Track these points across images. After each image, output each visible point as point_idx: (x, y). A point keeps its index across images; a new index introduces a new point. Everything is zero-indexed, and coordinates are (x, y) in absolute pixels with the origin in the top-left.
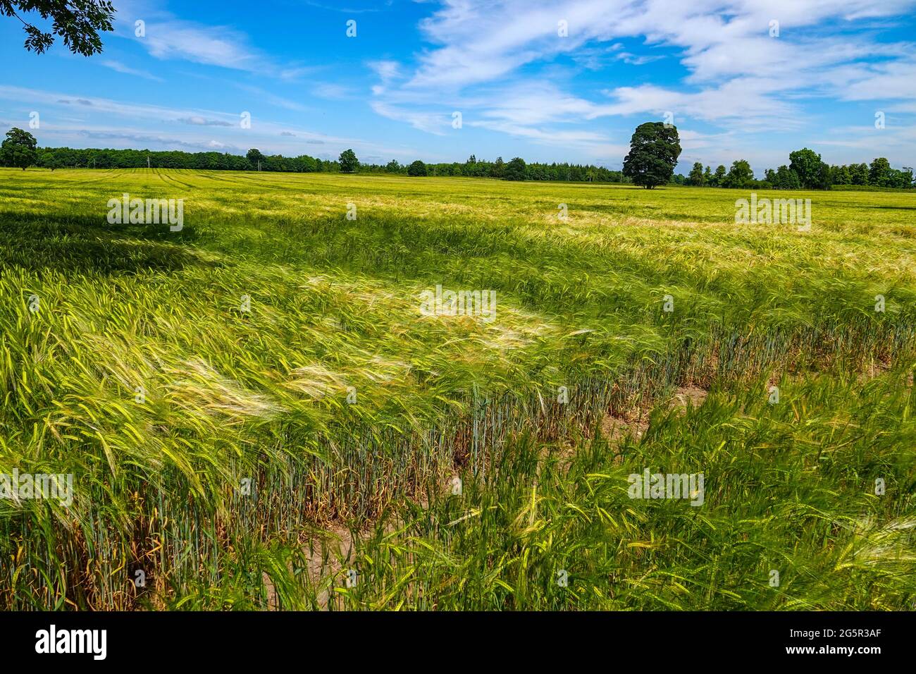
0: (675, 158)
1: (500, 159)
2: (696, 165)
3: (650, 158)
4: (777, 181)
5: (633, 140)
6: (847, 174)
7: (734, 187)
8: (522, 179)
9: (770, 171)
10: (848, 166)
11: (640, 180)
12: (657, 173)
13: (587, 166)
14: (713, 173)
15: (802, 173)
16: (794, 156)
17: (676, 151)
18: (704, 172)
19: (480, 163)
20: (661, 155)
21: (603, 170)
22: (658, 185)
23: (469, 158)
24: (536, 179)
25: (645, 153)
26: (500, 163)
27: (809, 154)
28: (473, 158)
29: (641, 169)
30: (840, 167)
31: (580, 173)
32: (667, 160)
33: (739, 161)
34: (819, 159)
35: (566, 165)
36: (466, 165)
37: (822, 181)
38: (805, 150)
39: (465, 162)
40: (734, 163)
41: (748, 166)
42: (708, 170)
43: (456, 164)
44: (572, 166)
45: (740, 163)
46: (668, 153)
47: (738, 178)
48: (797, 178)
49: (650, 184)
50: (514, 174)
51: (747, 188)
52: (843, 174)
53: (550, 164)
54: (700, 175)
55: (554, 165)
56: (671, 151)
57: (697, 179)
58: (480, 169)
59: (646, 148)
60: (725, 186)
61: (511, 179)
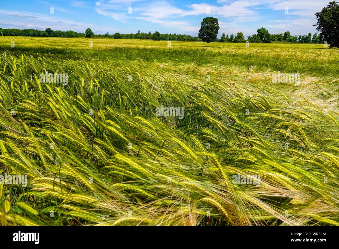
0: (217, 31)
1: (150, 32)
2: (223, 34)
3: (208, 31)
4: (253, 40)
5: (202, 24)
6: (276, 37)
7: (238, 42)
8: (159, 40)
9: (249, 36)
10: (276, 34)
11: (205, 40)
12: (211, 37)
13: (183, 35)
14: (229, 37)
15: (261, 37)
16: (259, 31)
17: (218, 28)
18: (226, 37)
19: (142, 34)
20: (212, 30)
21: (189, 36)
22: (211, 41)
23: (137, 32)
24: (164, 40)
25: (206, 29)
26: (150, 34)
27: (264, 30)
28: (139, 32)
29: (205, 35)
30: (273, 35)
31: (180, 37)
32: (215, 32)
33: (239, 32)
34: (267, 32)
35: (175, 34)
36: (136, 34)
37: (268, 40)
38: (262, 28)
39: (136, 33)
40: (238, 33)
41: (243, 34)
42: (227, 36)
43: (132, 34)
44: (177, 35)
45: (240, 33)
46: (215, 29)
47: (239, 39)
48: (260, 39)
49: (208, 41)
50: (156, 38)
51: (242, 43)
52: (274, 37)
53: (169, 34)
54: (225, 38)
55: (171, 34)
56: (216, 28)
57: (223, 40)
58: (142, 36)
59: (207, 27)
60: (235, 42)
61: (155, 40)
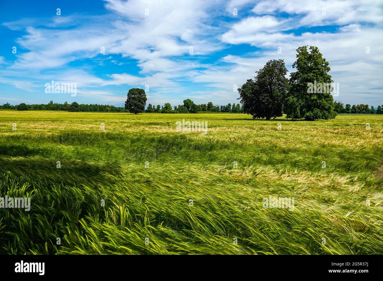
0: (145, 102)
1: (66, 102)
2: (149, 104)
3: (135, 102)
4: (180, 110)
5: (128, 95)
6: (200, 107)
7: (166, 113)
8: (78, 111)
9: (176, 107)
10: (200, 105)
11: (132, 111)
12: (138, 108)
13: (106, 105)
14: (156, 108)
15: (188, 107)
16: (185, 101)
17: (145, 100)
18: (153, 107)
19: (55, 104)
20: (139, 101)
21: (113, 107)
22: (139, 113)
23: (49, 102)
24: (83, 111)
25: (133, 100)
26: (66, 104)
27: (189, 101)
28: (51, 102)
29: (132, 107)
30: (198, 105)
31: (103, 108)
32: (142, 103)
33: (167, 103)
34: (193, 103)
35: (97, 105)
36: (48, 105)
37: (195, 110)
38: (188, 99)
39: (47, 104)
40: (165, 104)
41: (170, 105)
42: (154, 106)
43: (42, 105)
44: (99, 105)
45: (167, 104)
46: (142, 100)
47: (167, 109)
48: (187, 109)
49: (136, 112)
50: (74, 109)
51: (170, 113)
52: (199, 107)
53: (89, 104)
54: (151, 108)
55: (91, 105)
56: (143, 99)
57: (150, 110)
58: (56, 107)
59: (133, 98)
60: (163, 112)
61: (73, 111)
